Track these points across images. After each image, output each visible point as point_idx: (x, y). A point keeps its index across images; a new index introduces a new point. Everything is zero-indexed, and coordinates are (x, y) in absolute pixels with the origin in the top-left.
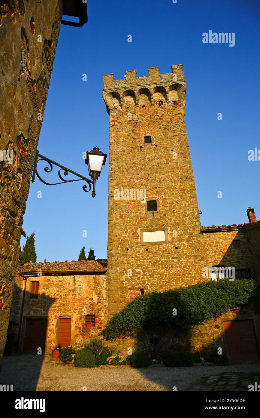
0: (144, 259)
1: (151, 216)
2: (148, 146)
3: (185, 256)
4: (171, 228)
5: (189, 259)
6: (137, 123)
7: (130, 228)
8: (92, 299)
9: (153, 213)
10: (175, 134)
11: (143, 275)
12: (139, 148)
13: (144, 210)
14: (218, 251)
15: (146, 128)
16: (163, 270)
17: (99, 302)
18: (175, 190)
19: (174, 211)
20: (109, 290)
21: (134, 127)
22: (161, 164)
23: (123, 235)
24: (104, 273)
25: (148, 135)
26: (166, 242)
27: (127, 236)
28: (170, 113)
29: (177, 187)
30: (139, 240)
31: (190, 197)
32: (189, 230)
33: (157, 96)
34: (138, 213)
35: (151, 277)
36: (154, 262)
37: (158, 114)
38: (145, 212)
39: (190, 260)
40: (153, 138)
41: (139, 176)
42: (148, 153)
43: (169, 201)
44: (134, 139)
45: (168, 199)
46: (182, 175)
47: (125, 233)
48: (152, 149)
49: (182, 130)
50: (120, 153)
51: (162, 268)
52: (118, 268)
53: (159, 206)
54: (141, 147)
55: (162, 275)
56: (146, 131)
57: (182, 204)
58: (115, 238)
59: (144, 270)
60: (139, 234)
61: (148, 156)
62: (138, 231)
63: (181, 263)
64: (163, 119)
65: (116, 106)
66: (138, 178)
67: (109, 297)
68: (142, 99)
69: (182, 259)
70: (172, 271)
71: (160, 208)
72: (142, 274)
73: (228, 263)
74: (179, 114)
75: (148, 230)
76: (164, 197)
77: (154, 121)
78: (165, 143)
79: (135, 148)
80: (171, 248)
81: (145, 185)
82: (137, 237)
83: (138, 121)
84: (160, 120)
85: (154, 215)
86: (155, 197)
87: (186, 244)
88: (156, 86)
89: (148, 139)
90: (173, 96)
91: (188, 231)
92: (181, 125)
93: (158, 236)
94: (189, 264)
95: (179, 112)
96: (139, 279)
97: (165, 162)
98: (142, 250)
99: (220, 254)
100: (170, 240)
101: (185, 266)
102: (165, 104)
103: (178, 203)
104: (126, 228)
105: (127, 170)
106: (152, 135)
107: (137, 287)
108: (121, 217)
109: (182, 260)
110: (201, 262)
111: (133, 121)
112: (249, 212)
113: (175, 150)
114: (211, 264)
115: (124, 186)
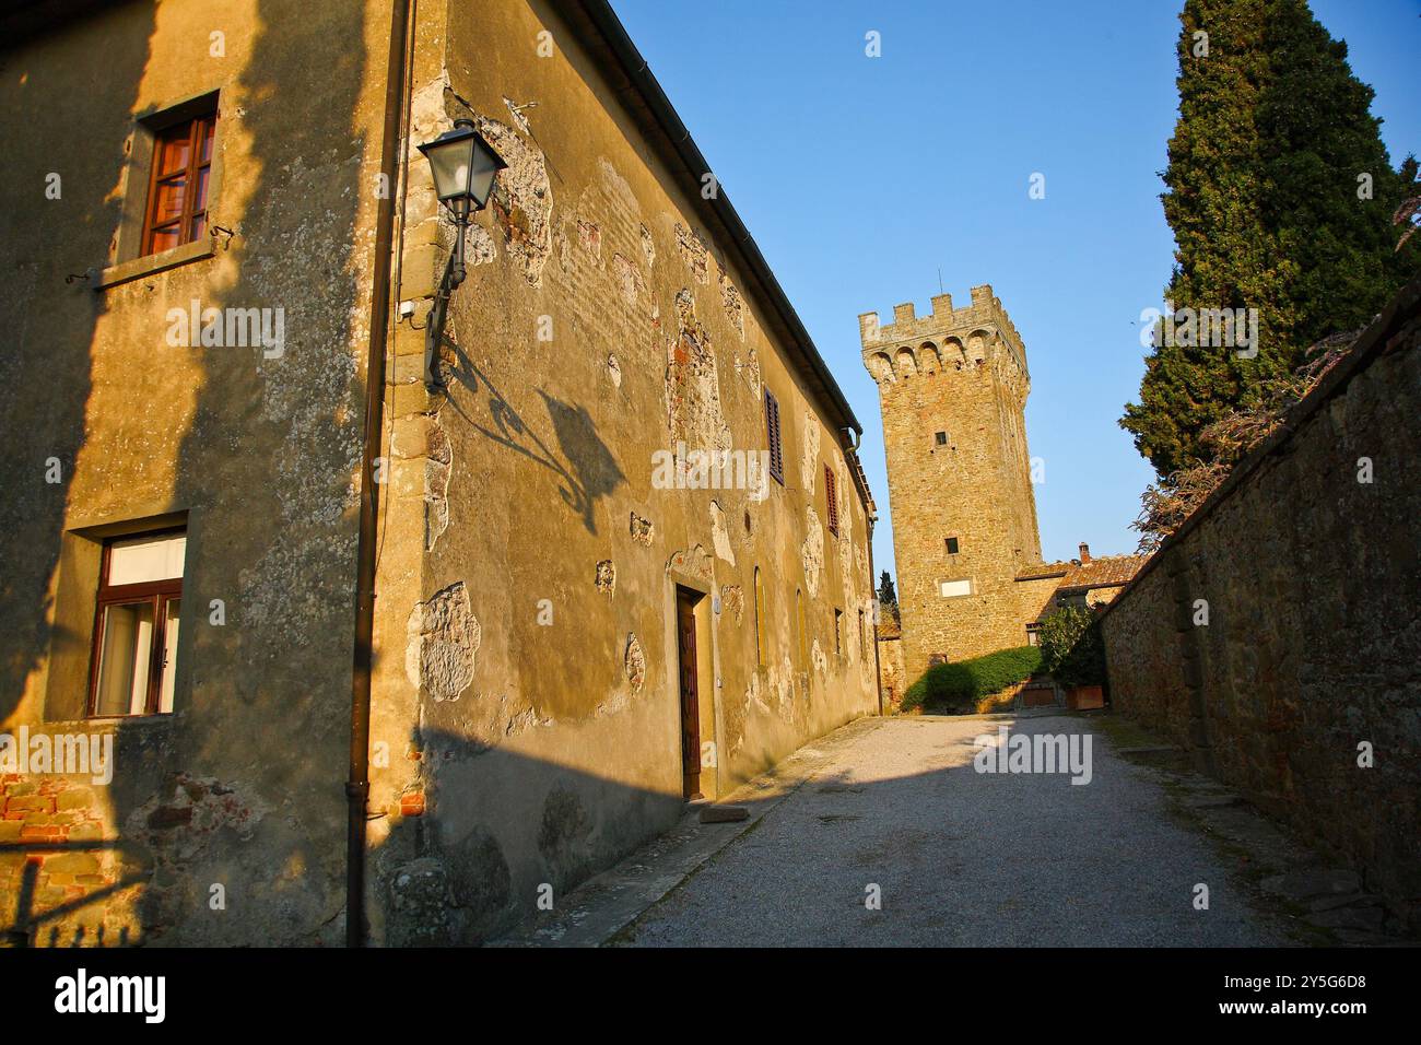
0: (945, 619)
1: (950, 561)
2: (941, 450)
3: (995, 613)
4: (977, 576)
5: (1000, 616)
6: (923, 408)
7: (925, 578)
9: (953, 556)
10: (981, 426)
11: (944, 639)
12: (929, 454)
13: (942, 552)
14: (1035, 605)
15: (936, 417)
16: (969, 631)
17: (895, 674)
18: (981, 521)
19: (980, 551)
20: (905, 658)
21: (919, 415)
22: (962, 480)
24: (898, 638)
25: (940, 430)
26: (971, 596)
27: (921, 589)
28: (972, 385)
29: (984, 516)
30: (937, 594)
31: (1002, 531)
32: (1001, 578)
33: (950, 352)
34: (934, 558)
35: (954, 641)
36: (957, 621)
37: (954, 389)
38: (942, 555)
39: (1001, 618)
40: (948, 436)
41: (932, 501)
42: (943, 462)
43: (973, 538)
44: (921, 438)
45: (974, 535)
46: (990, 497)
47: (919, 585)
48: (948, 454)
50: (900, 465)
51: (968, 629)
52: (914, 632)
53: (961, 546)
54: (932, 452)
55: (967, 638)
56: (936, 424)
57: (991, 542)
58: (907, 593)
59: (946, 632)
60: (937, 586)
61: (943, 468)
62: (936, 582)
63: (991, 622)
64: (962, 399)
65: (888, 376)
66: (930, 504)
67: (906, 666)
68: (927, 360)
69: (992, 616)
70: (980, 632)
71: (962, 549)
72: (944, 637)
74: (986, 387)
75: (948, 579)
76: (967, 532)
77: (948, 402)
78: (966, 443)
79: (923, 455)
80: (978, 602)
81: (941, 515)
82: (934, 589)
83: (925, 404)
84: (957, 401)
85: (955, 558)
86: (955, 533)
87: (996, 597)
88: (946, 337)
90: (975, 349)
92: (989, 408)
93: (959, 588)
94: (1000, 623)
95: (987, 382)
96: (940, 643)
97: (966, 476)
98: (942, 607)
99: (1039, 608)
100: (976, 592)
101: (995, 626)
102: (964, 367)
103: (985, 540)
104: (920, 578)
105: (915, 492)
106: (946, 430)
107: (938, 653)
108: (912, 563)
109: (992, 618)
110: (1015, 620)
111: (917, 405)
112: (1084, 548)
113: (981, 457)
114: (1028, 622)
115: (912, 518)
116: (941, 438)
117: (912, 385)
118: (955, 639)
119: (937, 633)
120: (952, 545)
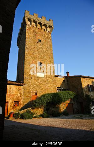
0: (37, 82)
2: (40, 43)
5: (51, 84)
8: (17, 95)
10: (48, 42)
11: (37, 88)
12: (37, 43)
17: (20, 96)
20: (24, 92)
24: (22, 85)
26: (44, 78)
29: (48, 60)
33: (44, 27)
35: (39, 89)
36: (40, 84)
40: (42, 41)
41: (36, 53)
44: (35, 39)
46: (50, 56)
50: (30, 42)
51: (43, 86)
52: (28, 84)
56: (39, 38)
58: (27, 73)
59: (37, 86)
61: (39, 47)
64: (45, 36)
65: (29, 24)
68: (39, 26)
70: (46, 88)
78: (45, 44)
79: (35, 42)
80: (46, 80)
83: (37, 33)
86: (41, 61)
87: (50, 79)
88: (44, 23)
89: (40, 41)
90: (49, 29)
94: (51, 86)
95: (50, 35)
96: (35, 89)
98: (37, 79)
99: (60, 84)
100: (46, 77)
102: (46, 31)
105: (32, 49)
107: (34, 92)
108: (29, 66)
109: (49, 84)
112: (67, 73)
114: (57, 87)
115: (31, 55)
117: (34, 29)
119: (34, 86)
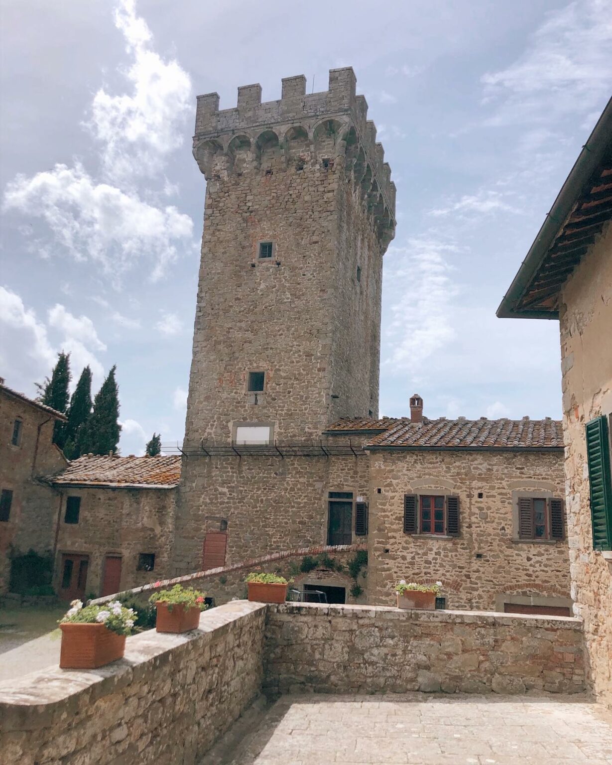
0: (233, 472)
1: (252, 400)
2: (264, 264)
3: (294, 472)
4: (280, 423)
5: (300, 477)
6: (251, 212)
7: (219, 418)
8: (152, 530)
9: (256, 395)
10: (315, 238)
11: (228, 498)
12: (250, 267)
13: (244, 388)
14: (346, 468)
15: (265, 225)
16: (259, 492)
18: (296, 355)
19: (289, 392)
20: (177, 518)
21: (245, 220)
22: (282, 303)
23: (208, 430)
25: (266, 240)
26: (269, 447)
27: (212, 431)
28: (313, 189)
29: (301, 348)
30: (230, 440)
31: (319, 370)
32: (309, 428)
34: (233, 394)
35: (239, 503)
36: (248, 478)
37: (291, 192)
38: (244, 392)
39: (301, 480)
40: (275, 247)
41: (243, 325)
42: (264, 278)
43: (283, 375)
44: (243, 248)
45: (285, 371)
46: (312, 326)
47: (210, 426)
48: (271, 270)
49: (328, 231)
50: (216, 278)
51: (258, 489)
52: (194, 485)
53: (267, 383)
54: (253, 266)
55: (256, 501)
56: (264, 232)
57: (304, 382)
58: (195, 435)
59: (231, 490)
60: (231, 430)
61: (262, 286)
62: (230, 425)
63: (287, 483)
64: (299, 204)
65: (219, 171)
66: (240, 328)
67: (177, 528)
69: (290, 476)
71: (269, 386)
72: (228, 496)
73: (359, 491)
74: (329, 192)
75: (244, 422)
76: (277, 367)
77: (281, 207)
78: (294, 260)
79: (242, 268)
81: (250, 342)
82: (227, 434)
83: (255, 207)
84: (292, 207)
85: (258, 398)
86: (262, 366)
88: (291, 126)
91: (307, 430)
92: (329, 218)
93: (259, 435)
94: (299, 486)
95: (330, 187)
96: (222, 503)
97: (288, 298)
99: (349, 473)
100: (276, 443)
101: (292, 489)
102: (307, 167)
103: (297, 379)
104: (213, 417)
105: (226, 311)
106: (274, 241)
107: (218, 516)
108: (207, 398)
109: (290, 479)
110: (318, 485)
111: (246, 208)
113: (309, 275)
114: (332, 489)
115: (218, 343)
116: (266, 250)
117: (244, 185)
118: (241, 500)
119: (220, 489)
120: (257, 381)
